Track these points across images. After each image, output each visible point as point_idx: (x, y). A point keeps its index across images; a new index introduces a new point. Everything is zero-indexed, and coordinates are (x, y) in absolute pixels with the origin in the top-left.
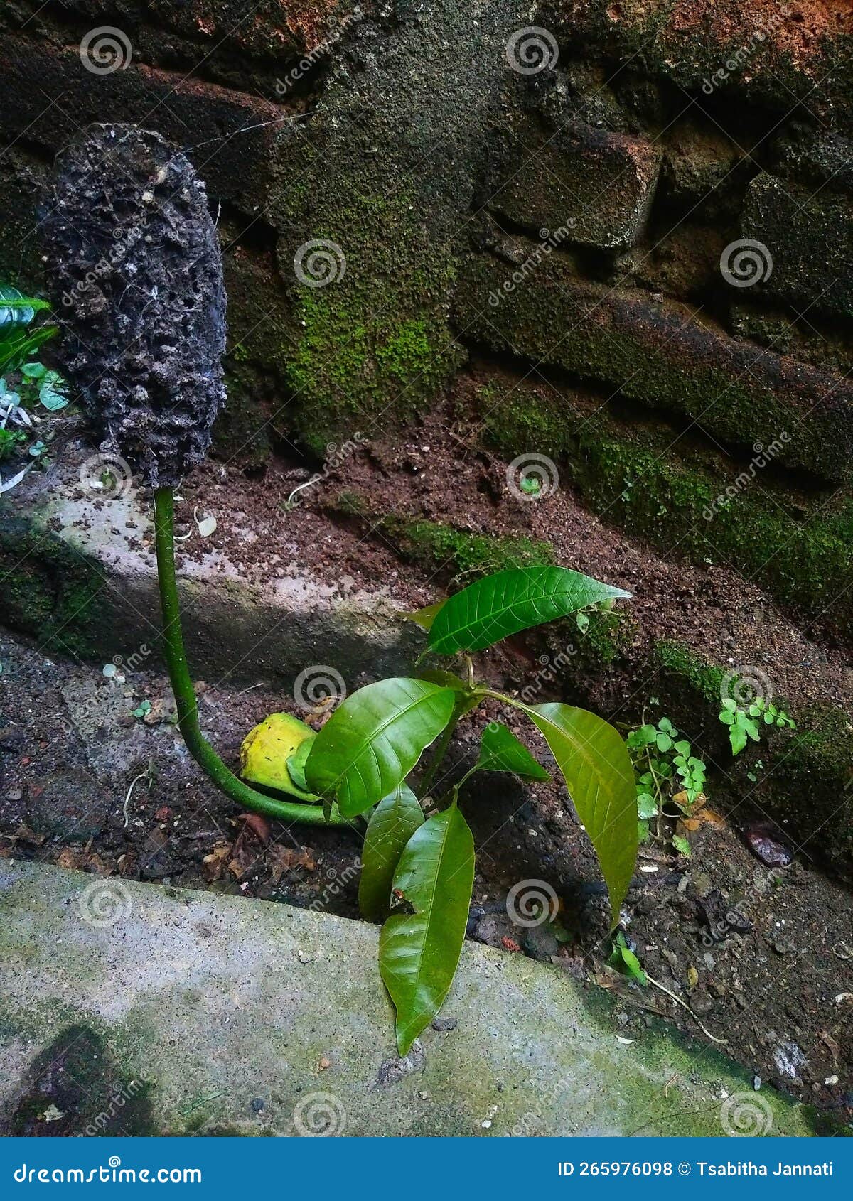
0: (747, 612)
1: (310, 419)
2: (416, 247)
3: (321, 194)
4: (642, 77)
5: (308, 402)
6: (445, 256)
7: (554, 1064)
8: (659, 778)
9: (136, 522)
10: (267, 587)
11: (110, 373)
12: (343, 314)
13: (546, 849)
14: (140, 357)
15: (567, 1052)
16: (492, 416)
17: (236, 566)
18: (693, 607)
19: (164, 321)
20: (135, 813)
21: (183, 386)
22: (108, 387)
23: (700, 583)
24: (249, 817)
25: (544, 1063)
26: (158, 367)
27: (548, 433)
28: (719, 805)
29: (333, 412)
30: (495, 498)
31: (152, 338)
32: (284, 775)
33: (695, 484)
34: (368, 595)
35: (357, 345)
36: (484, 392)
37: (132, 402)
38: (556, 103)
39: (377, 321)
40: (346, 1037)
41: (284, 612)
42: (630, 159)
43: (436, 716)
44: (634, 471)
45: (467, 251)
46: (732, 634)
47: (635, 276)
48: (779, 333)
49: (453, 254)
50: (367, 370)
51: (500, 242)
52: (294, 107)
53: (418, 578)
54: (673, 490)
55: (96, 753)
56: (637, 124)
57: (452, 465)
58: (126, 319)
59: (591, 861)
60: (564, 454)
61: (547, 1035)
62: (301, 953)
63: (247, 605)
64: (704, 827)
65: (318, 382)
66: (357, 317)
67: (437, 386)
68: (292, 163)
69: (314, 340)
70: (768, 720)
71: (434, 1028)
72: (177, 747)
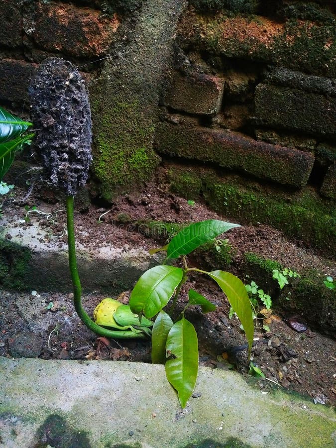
0: (275, 240)
1: (105, 188)
2: (140, 121)
3: (105, 103)
4: (215, 55)
5: (104, 181)
6: (150, 124)
7: (241, 404)
8: (254, 305)
9: (41, 233)
10: (96, 251)
11: (55, 148)
12: (115, 147)
13: (217, 337)
14: (65, 142)
15: (245, 399)
16: (173, 180)
17: (83, 245)
18: (256, 240)
19: (73, 129)
20: (53, 346)
21: (80, 153)
22: (54, 153)
23: (257, 231)
24: (101, 338)
25: (237, 404)
26: (72, 145)
27: (195, 184)
28: (277, 313)
29: (114, 185)
30: (177, 211)
31: (69, 135)
32: (113, 321)
33: (250, 195)
34: (135, 250)
35: (121, 158)
36: (170, 172)
37: (62, 160)
38: (186, 66)
39: (127, 150)
40: (160, 405)
41: (104, 260)
42: (214, 83)
43: (177, 277)
44: (227, 193)
45: (158, 122)
46: (272, 248)
47: (220, 124)
48: (273, 137)
49: (153, 123)
50: (125, 168)
51: (170, 117)
52: (92, 73)
53: (153, 243)
54: (243, 198)
55: (33, 325)
56: (214, 71)
57: (160, 200)
58: (61, 127)
59: (234, 339)
60: (201, 191)
61: (236, 394)
62: (136, 377)
63: (89, 259)
64: (273, 322)
65: (107, 173)
66: (120, 148)
67: (151, 171)
68: (93, 93)
69: (105, 158)
70: (291, 276)
71: (193, 397)
72: (66, 319)
